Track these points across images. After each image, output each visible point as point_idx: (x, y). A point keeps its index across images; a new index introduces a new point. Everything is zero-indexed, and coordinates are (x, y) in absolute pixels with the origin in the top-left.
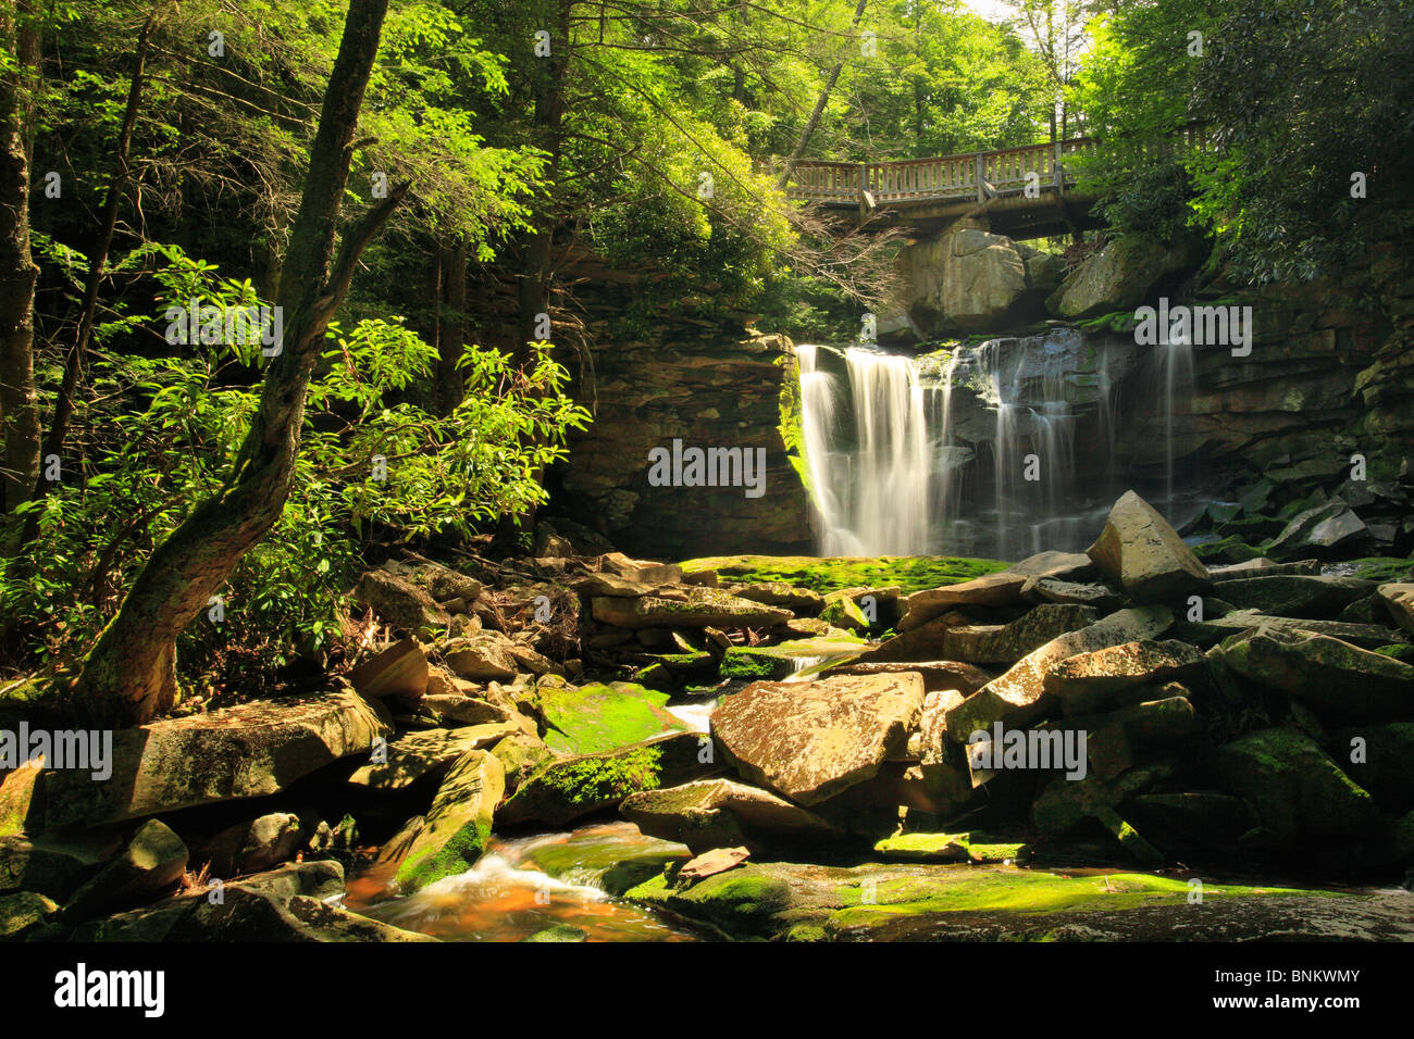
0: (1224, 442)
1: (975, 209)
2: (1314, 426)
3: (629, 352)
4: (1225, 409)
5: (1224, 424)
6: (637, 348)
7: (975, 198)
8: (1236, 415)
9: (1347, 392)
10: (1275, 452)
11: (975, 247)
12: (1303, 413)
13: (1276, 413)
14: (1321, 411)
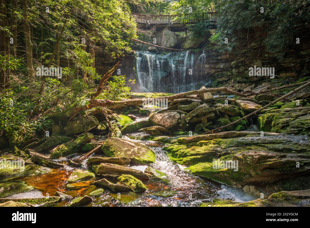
0: (210, 73)
1: (168, 26)
2: (225, 71)
4: (210, 67)
5: (210, 70)
7: (169, 24)
8: (212, 68)
9: (230, 65)
10: (218, 75)
11: (168, 34)
12: (223, 68)
13: (219, 68)
14: (226, 68)
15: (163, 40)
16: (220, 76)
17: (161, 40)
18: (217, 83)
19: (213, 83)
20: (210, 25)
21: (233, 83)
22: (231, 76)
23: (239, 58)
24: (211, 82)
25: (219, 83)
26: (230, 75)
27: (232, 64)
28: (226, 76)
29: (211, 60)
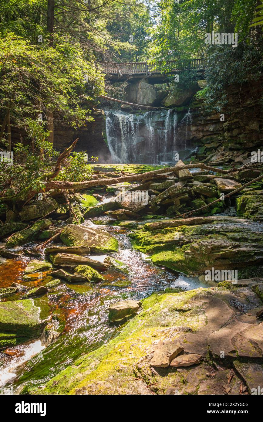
0: (197, 137)
1: (145, 77)
2: (215, 134)
4: (198, 129)
5: (197, 133)
7: (146, 74)
8: (200, 131)
9: (222, 127)
10: (207, 140)
11: (145, 87)
12: (213, 131)
13: (208, 131)
14: (217, 131)
15: (139, 95)
16: (208, 142)
17: (137, 96)
18: (205, 150)
19: (200, 150)
20: (197, 76)
21: (224, 150)
22: (222, 142)
23: (232, 118)
24: (198, 149)
25: (207, 150)
26: (221, 140)
27: (224, 126)
28: (217, 141)
29: (199, 120)
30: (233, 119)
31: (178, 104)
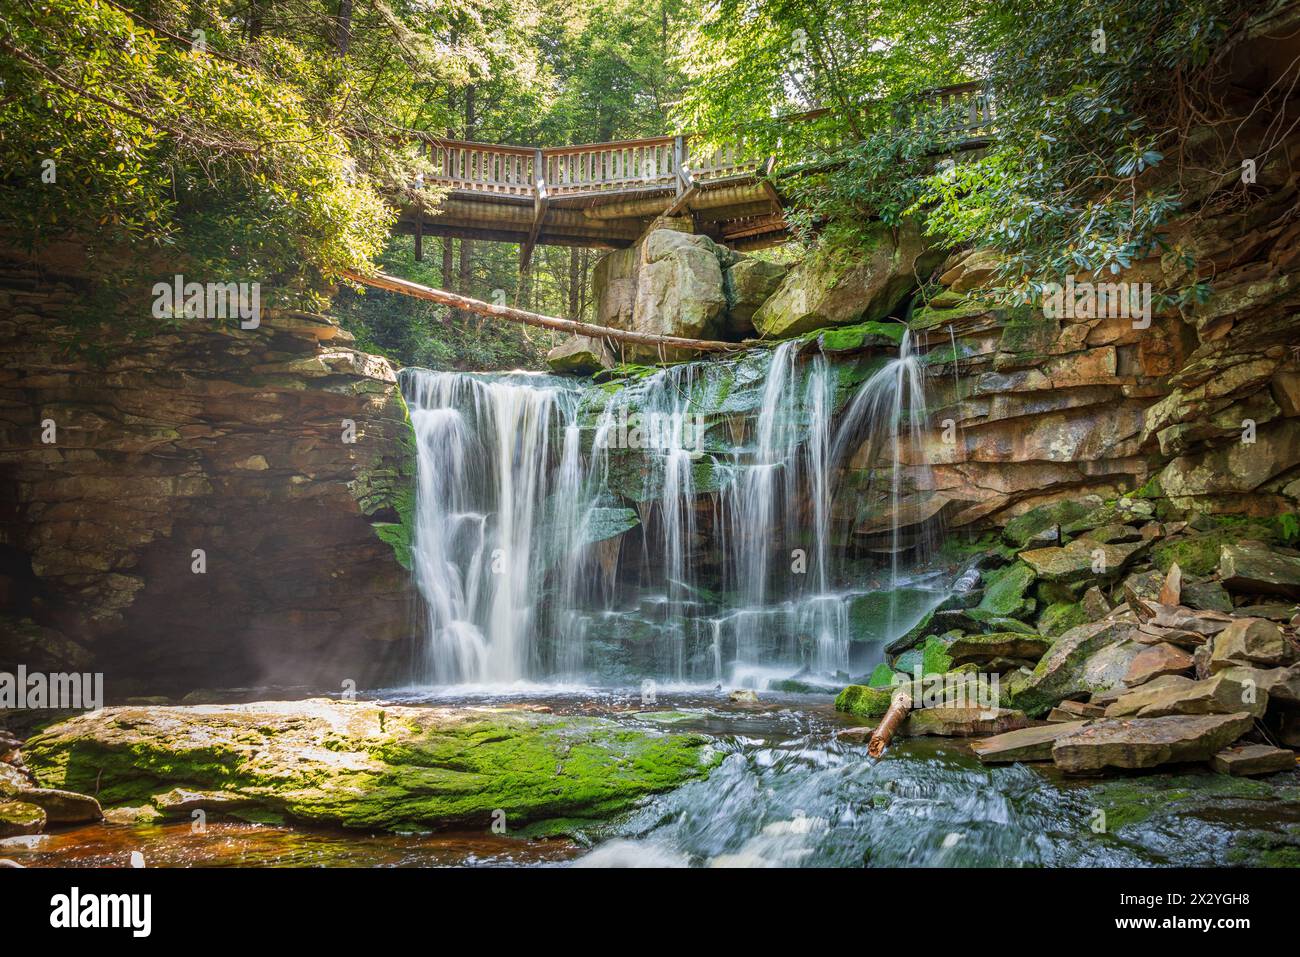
0: (972, 503)
1: (672, 204)
2: (1092, 482)
3: (116, 373)
4: (971, 458)
5: (971, 479)
6: (127, 369)
7: (673, 191)
8: (986, 467)
9: (1137, 434)
10: (1039, 521)
12: (1074, 464)
13: (1037, 464)
14: (1101, 461)
15: (640, 296)
18: (1031, 592)
19: (994, 591)
21: (1186, 601)
22: (1152, 531)
23: (1210, 363)
24: (980, 584)
25: (1043, 589)
26: (1138, 523)
28: (1111, 531)
29: (970, 399)
30: (1218, 371)
31: (840, 315)
